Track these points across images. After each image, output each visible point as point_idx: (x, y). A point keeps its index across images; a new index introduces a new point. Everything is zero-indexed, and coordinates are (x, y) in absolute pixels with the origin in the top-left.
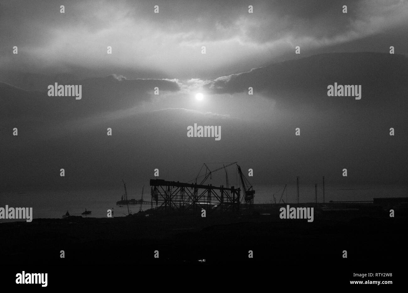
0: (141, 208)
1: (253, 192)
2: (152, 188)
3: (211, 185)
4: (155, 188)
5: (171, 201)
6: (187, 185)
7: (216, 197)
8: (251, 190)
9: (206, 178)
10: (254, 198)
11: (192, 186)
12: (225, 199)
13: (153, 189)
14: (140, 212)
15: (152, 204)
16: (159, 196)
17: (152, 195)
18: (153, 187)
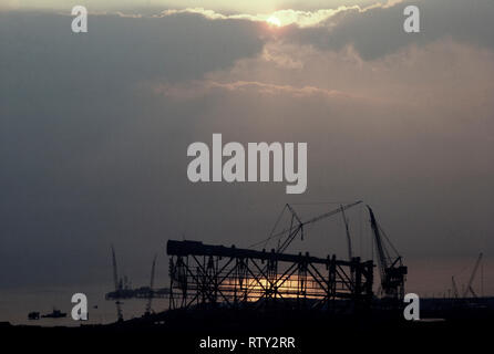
0: (149, 305)
1: (404, 270)
2: (171, 260)
3: (307, 253)
4: (180, 262)
5: (216, 289)
6: (252, 254)
7: (317, 281)
8: (397, 266)
9: (291, 237)
10: (405, 283)
11: (262, 255)
12: (339, 286)
13: (175, 262)
14: (147, 314)
15: (171, 298)
16: (190, 279)
17: (172, 275)
18: (175, 258)
